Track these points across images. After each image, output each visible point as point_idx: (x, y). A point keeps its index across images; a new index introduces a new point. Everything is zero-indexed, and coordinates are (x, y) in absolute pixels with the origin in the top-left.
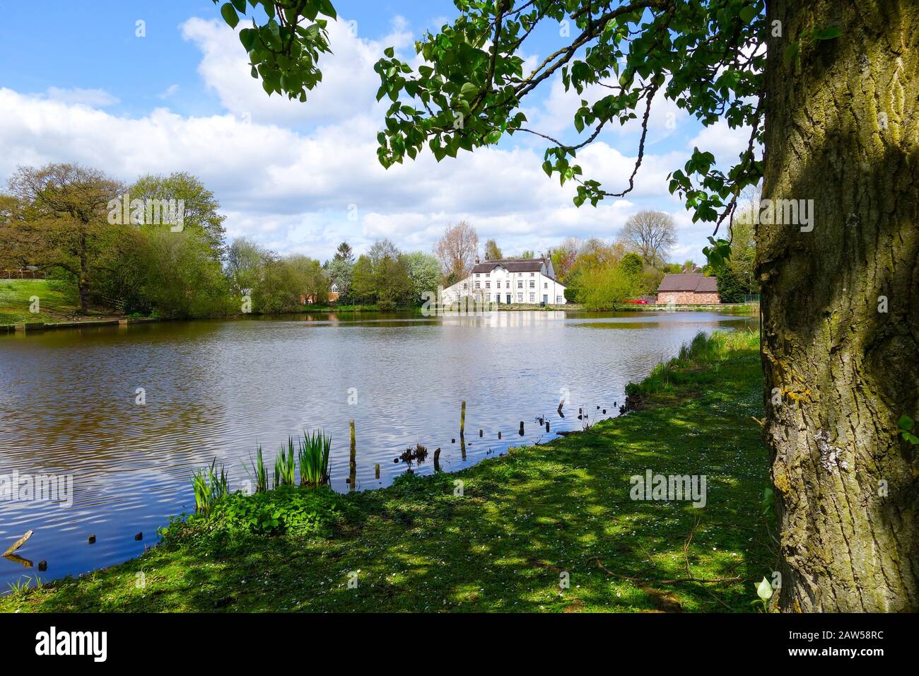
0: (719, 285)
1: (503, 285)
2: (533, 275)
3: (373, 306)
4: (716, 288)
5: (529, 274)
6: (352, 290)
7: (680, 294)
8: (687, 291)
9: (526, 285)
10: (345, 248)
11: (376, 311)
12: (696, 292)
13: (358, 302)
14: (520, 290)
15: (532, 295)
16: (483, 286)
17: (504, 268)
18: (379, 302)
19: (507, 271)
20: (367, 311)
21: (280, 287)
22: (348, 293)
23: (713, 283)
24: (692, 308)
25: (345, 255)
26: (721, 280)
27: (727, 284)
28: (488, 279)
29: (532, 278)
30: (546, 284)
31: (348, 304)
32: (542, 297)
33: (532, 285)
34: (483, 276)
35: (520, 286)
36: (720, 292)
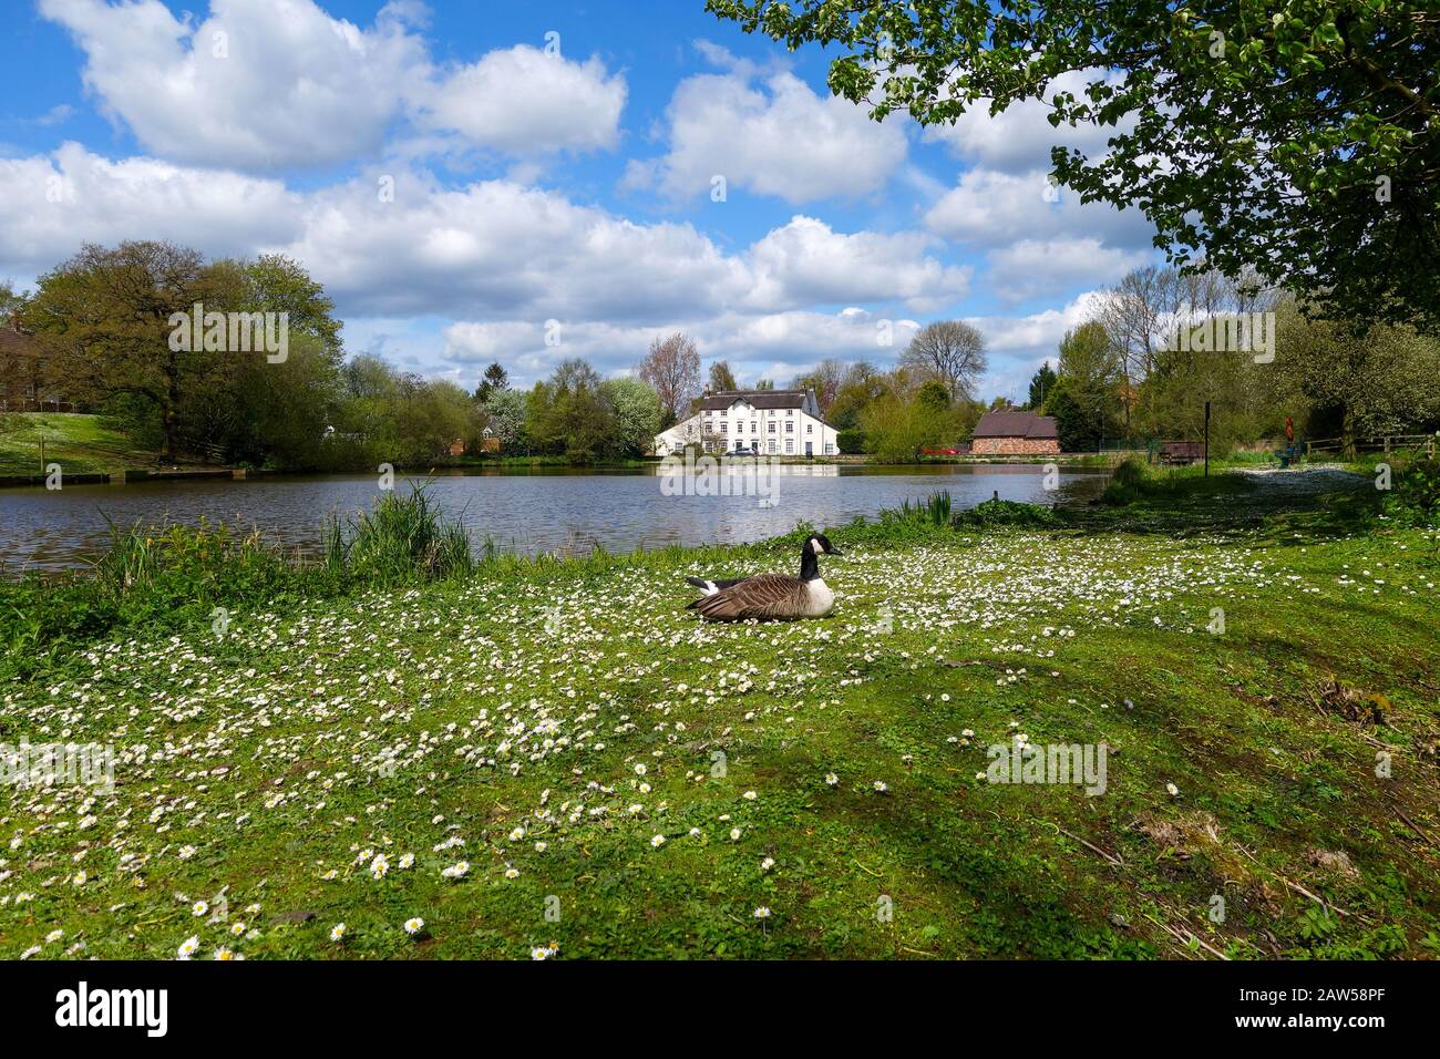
0: (1059, 428)
1: (747, 427)
2: (790, 413)
3: (560, 458)
4: (1054, 432)
5: (784, 412)
6: (524, 435)
7: (1005, 441)
8: (1014, 437)
9: (781, 429)
10: (496, 372)
11: (564, 464)
12: (1026, 438)
13: (535, 452)
14: (772, 436)
15: (789, 442)
16: (717, 429)
17: (748, 403)
18: (568, 452)
19: (752, 408)
20: (548, 464)
21: (426, 428)
22: (519, 439)
23: (1050, 426)
24: (1025, 459)
25: (496, 384)
26: (1063, 420)
27: (1069, 426)
28: (724, 419)
29: (789, 418)
30: (810, 427)
31: (519, 455)
32: (804, 445)
33: (789, 428)
34: (716, 414)
35: (772, 429)
36: (1061, 439)
